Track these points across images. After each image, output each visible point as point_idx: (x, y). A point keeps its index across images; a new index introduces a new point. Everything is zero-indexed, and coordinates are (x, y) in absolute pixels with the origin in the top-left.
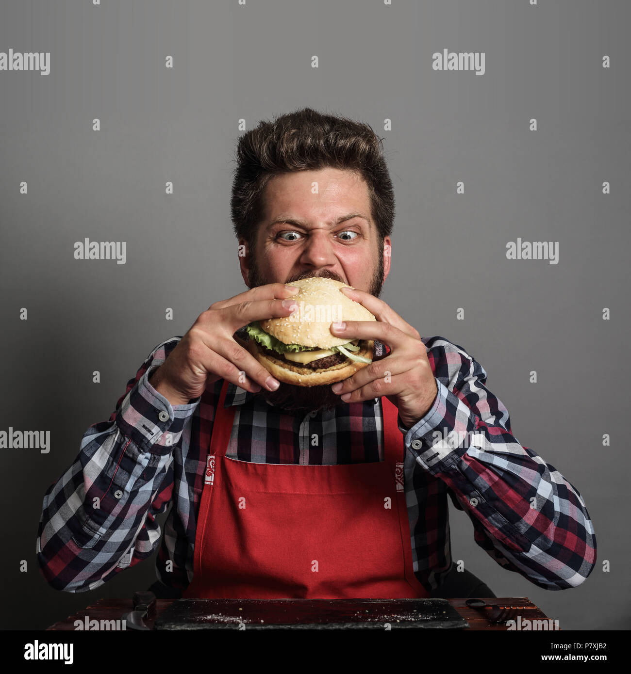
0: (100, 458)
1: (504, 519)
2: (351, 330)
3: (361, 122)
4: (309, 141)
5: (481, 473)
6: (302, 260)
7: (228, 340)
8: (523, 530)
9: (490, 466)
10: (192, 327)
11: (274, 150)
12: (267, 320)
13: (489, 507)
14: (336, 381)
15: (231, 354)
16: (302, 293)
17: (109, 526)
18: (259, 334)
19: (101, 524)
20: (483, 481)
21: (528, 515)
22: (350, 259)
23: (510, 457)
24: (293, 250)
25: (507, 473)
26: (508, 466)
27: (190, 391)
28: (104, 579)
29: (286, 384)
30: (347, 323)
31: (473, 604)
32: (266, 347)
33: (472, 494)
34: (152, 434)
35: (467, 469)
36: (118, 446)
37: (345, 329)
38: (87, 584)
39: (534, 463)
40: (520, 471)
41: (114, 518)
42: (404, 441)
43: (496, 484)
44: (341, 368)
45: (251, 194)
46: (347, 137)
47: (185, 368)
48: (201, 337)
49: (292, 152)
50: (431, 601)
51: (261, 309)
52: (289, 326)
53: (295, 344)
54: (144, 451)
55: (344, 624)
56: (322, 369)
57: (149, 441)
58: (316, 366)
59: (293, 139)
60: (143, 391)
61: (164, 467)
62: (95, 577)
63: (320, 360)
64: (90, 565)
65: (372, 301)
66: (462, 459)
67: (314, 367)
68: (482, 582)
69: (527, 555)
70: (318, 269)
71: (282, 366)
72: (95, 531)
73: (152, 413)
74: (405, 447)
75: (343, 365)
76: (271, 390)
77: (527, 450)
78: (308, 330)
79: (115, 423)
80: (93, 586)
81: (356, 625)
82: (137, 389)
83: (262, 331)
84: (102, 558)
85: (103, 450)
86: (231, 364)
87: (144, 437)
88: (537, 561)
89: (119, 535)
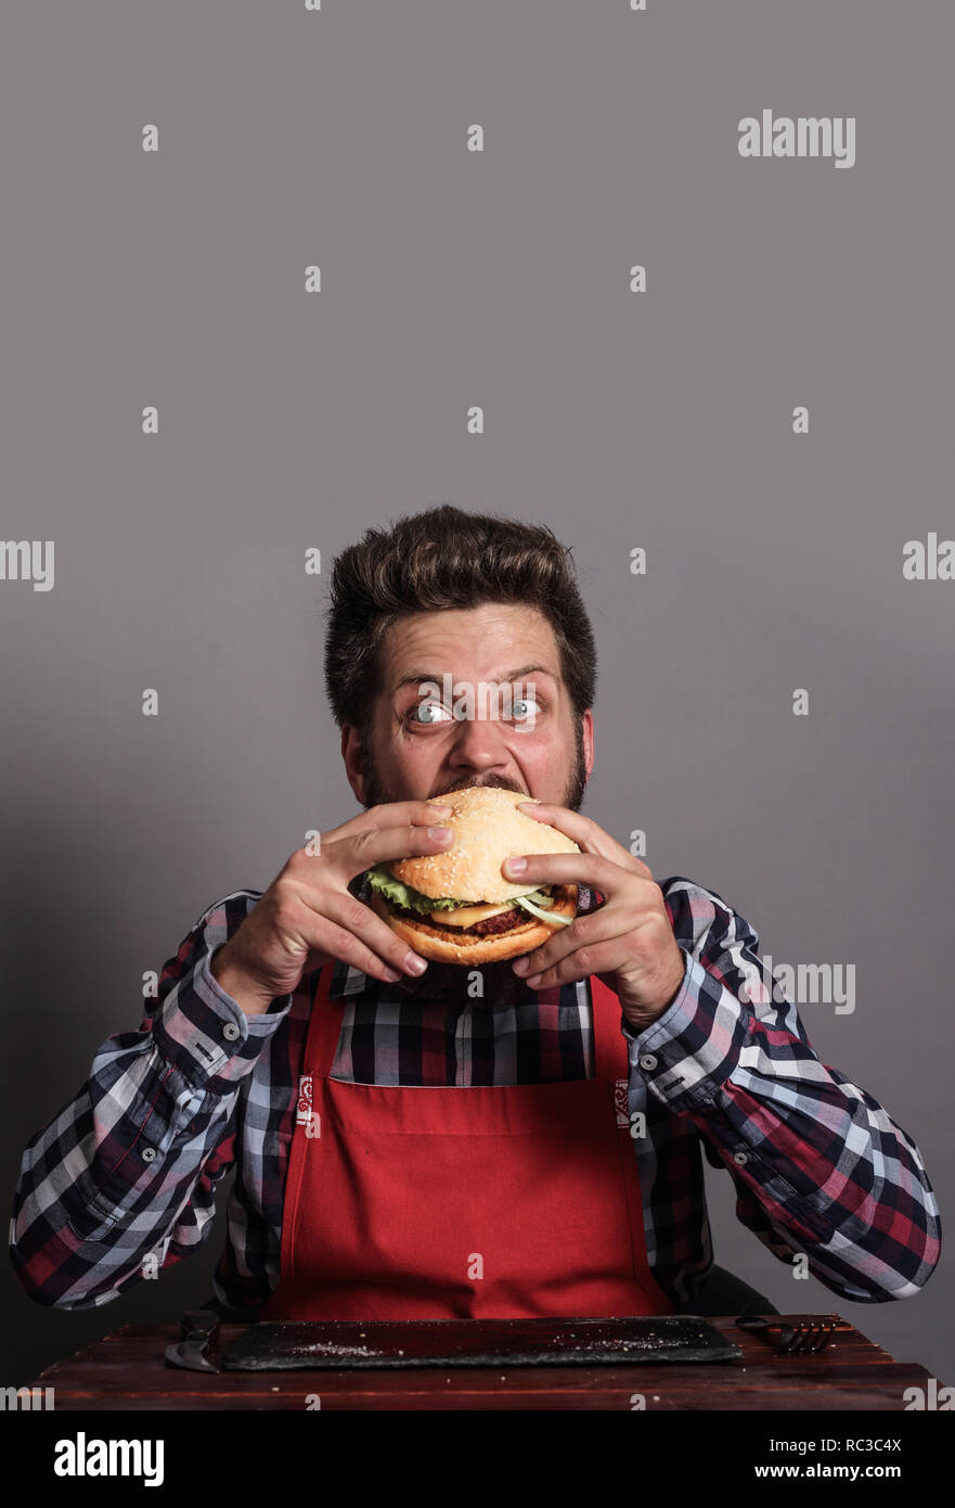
0: (124, 1093)
1: (789, 1188)
2: (536, 868)
3: (536, 525)
4: (456, 562)
5: (751, 1114)
6: (454, 760)
7: (340, 894)
8: (823, 1205)
9: (768, 1103)
10: (280, 876)
11: (397, 576)
12: (399, 861)
13: (767, 1168)
14: (518, 953)
15: (347, 916)
16: (456, 816)
17: (130, 1206)
18: (387, 883)
19: (117, 1202)
20: (755, 1128)
21: (829, 1183)
22: (533, 755)
23: (803, 1086)
24: (435, 745)
25: (795, 1113)
26: (798, 1102)
27: (279, 981)
28: (119, 1289)
29: (437, 964)
30: (528, 858)
31: (747, 1325)
32: (401, 905)
33: (737, 1147)
34: (211, 1061)
35: (729, 1106)
36: (154, 1074)
37: (527, 869)
38: (91, 1296)
39: (840, 1095)
40: (815, 1111)
41: (140, 1194)
42: (629, 1056)
43: (776, 1131)
44: (526, 931)
45: (360, 653)
46: (515, 552)
47: (272, 943)
48: (297, 892)
49: (429, 580)
50: (680, 1320)
51: (393, 843)
52: (436, 870)
53: (445, 899)
54: (195, 1086)
55: (537, 1356)
56: (494, 934)
57: (205, 1071)
58: (485, 930)
59: (431, 558)
60: (200, 988)
61: (225, 1113)
62: (105, 1286)
63: (489, 919)
64: (96, 1267)
65: (570, 820)
66: (722, 1088)
67: (480, 931)
68: (759, 1294)
69: (827, 1247)
70: (480, 773)
71: (428, 934)
72: (108, 1212)
73: (212, 1025)
74: (630, 1065)
75: (528, 926)
76: (413, 974)
77: (831, 1072)
78: (467, 874)
79: (151, 1036)
80: (100, 1300)
81: (557, 1356)
82: (191, 983)
83: (393, 878)
84: (116, 1256)
85: (129, 1079)
86: (347, 934)
87: (198, 1064)
88: (843, 1259)
89: (146, 1221)
